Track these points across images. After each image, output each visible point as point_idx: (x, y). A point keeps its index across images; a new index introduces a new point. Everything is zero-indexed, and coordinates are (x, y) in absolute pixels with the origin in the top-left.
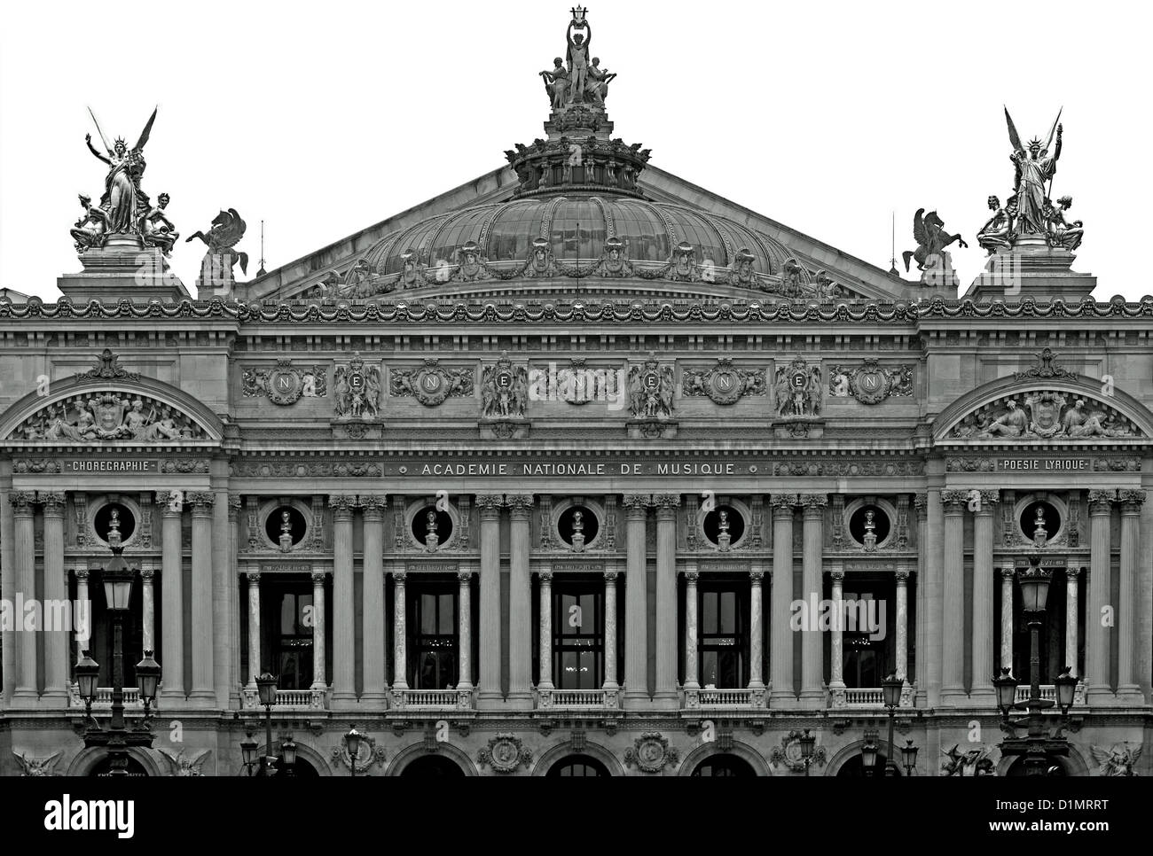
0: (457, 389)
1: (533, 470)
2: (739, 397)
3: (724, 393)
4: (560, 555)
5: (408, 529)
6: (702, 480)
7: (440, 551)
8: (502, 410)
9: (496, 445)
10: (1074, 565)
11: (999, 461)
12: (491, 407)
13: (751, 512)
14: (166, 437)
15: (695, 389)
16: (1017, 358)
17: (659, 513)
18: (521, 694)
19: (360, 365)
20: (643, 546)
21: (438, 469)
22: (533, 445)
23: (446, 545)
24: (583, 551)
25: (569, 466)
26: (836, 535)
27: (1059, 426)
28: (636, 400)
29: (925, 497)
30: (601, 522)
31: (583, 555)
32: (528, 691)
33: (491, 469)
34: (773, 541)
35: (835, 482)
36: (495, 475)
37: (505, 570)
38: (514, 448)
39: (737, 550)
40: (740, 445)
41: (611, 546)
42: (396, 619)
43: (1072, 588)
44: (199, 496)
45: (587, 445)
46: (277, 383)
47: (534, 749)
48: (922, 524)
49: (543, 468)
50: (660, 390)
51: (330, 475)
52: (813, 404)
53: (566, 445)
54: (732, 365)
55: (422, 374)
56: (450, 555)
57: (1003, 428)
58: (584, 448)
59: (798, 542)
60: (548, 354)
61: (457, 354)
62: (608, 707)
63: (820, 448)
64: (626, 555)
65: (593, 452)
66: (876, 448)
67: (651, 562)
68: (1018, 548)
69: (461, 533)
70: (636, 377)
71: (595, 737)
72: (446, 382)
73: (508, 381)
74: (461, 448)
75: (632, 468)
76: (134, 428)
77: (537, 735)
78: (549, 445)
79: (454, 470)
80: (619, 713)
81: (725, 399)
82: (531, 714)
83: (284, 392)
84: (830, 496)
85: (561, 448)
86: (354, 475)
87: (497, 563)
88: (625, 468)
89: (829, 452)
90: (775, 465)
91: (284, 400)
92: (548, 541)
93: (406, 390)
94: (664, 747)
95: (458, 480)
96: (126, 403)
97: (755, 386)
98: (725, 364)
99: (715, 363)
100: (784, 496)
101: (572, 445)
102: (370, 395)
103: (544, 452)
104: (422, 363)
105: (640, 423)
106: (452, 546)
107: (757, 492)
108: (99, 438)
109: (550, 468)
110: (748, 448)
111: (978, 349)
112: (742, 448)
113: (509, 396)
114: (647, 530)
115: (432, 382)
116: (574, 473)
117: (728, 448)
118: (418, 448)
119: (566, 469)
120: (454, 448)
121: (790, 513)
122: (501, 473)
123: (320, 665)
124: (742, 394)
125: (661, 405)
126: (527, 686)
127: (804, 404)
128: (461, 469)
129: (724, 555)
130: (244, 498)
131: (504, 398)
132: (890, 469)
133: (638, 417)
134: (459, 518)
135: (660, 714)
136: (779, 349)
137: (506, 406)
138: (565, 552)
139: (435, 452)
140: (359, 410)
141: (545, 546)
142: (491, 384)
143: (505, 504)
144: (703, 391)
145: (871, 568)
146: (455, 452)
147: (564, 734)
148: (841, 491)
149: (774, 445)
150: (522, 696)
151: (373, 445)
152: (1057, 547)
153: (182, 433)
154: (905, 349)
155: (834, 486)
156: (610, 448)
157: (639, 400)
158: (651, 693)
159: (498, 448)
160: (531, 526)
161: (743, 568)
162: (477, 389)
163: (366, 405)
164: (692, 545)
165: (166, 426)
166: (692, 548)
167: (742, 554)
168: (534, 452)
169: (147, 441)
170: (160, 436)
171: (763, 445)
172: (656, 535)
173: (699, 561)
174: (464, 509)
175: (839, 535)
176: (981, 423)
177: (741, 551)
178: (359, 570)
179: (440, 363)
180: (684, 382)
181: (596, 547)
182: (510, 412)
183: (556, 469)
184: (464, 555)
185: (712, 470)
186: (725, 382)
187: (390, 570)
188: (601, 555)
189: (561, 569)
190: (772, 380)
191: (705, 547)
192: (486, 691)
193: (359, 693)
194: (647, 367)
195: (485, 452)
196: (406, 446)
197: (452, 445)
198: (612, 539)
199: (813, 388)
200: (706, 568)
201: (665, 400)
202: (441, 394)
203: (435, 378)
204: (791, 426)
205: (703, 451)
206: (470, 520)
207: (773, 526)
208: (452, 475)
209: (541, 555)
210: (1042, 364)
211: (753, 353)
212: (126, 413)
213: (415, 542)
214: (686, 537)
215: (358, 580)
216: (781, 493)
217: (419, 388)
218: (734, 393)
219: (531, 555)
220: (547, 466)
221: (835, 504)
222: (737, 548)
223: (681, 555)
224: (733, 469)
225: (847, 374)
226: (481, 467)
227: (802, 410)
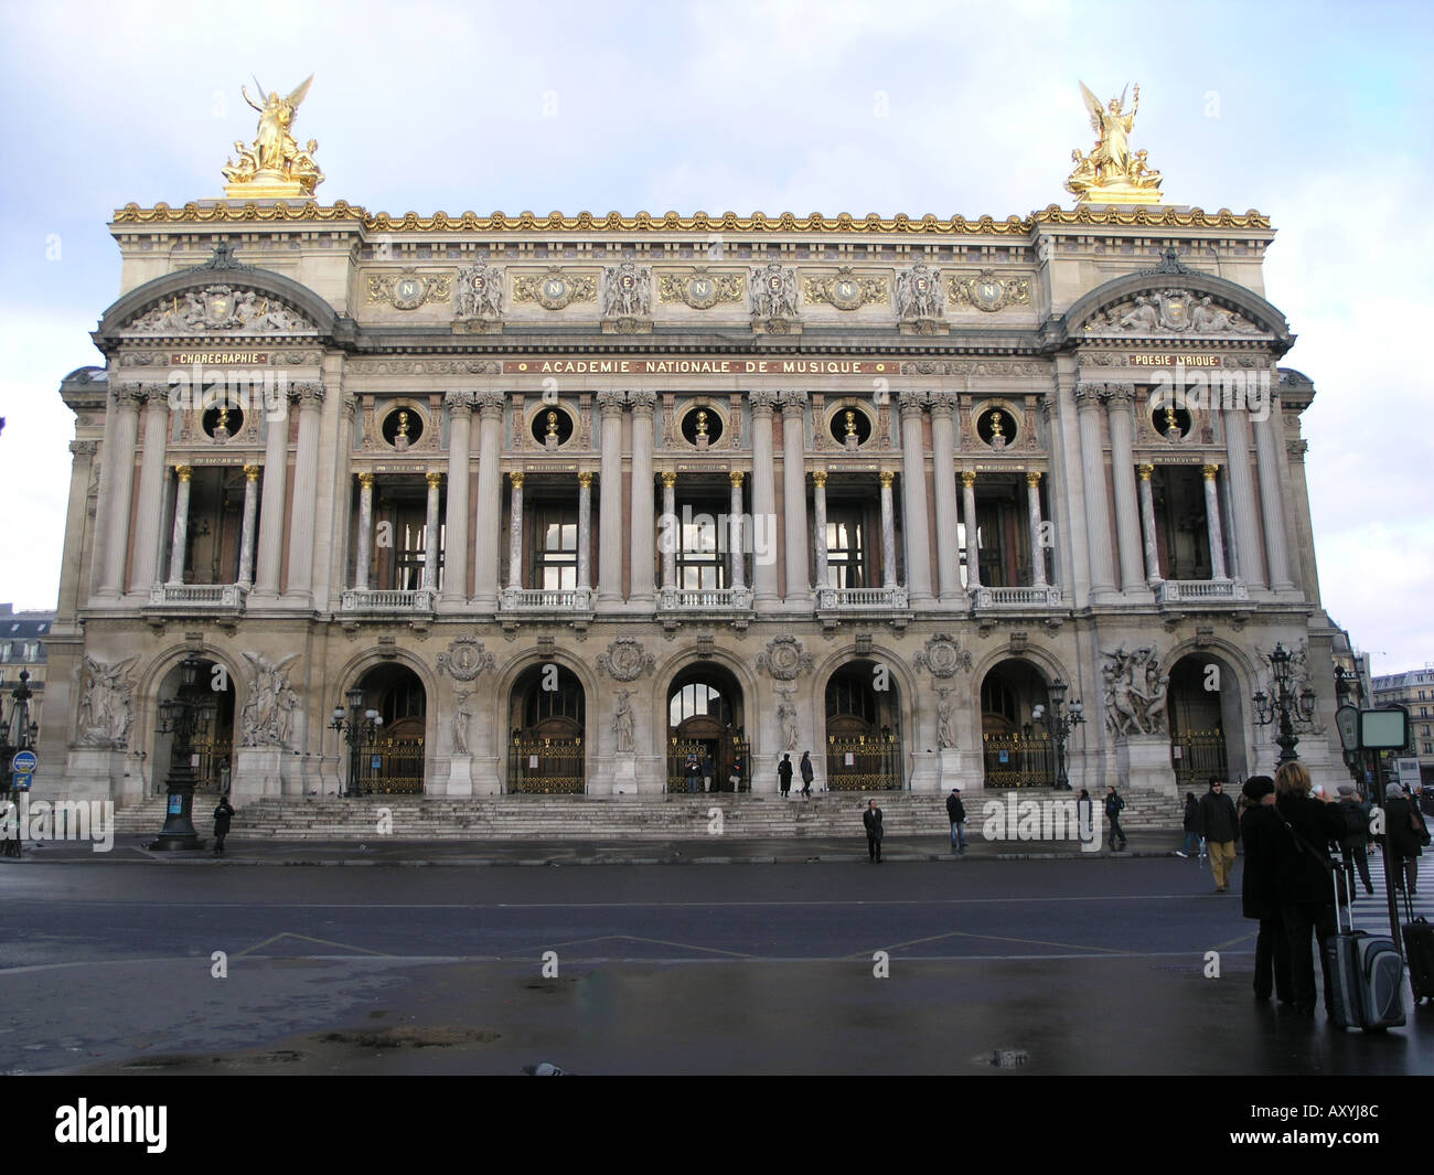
0: (580, 295)
1: (656, 367)
2: (861, 303)
3: (845, 298)
4: (684, 454)
5: (527, 427)
6: (828, 378)
7: (560, 451)
8: (625, 310)
9: (618, 341)
10: (1213, 462)
11: (1131, 357)
12: (613, 307)
13: (877, 413)
14: (277, 327)
15: (818, 296)
16: (1133, 265)
17: (785, 410)
18: (643, 595)
19: (483, 267)
20: (770, 444)
21: (559, 367)
22: (656, 340)
23: (566, 444)
24: (707, 450)
25: (693, 365)
26: (965, 435)
27: (1189, 322)
28: (760, 302)
29: (1056, 395)
30: (725, 422)
31: (707, 454)
32: (651, 593)
33: (613, 367)
34: (902, 442)
35: (963, 381)
36: (617, 373)
37: (626, 469)
38: (636, 344)
39: (865, 450)
40: (867, 341)
41: (736, 445)
42: (512, 519)
43: (1211, 486)
44: (308, 387)
45: (711, 340)
46: (401, 290)
47: (657, 654)
48: (1054, 422)
49: (667, 366)
50: (784, 293)
51: (448, 372)
52: (937, 307)
53: (691, 340)
54: (852, 275)
55: (546, 280)
56: (569, 454)
57: (1135, 322)
58: (708, 343)
59: (930, 442)
60: (672, 261)
61: (580, 261)
62: (738, 607)
63: (947, 345)
64: (753, 454)
65: (718, 348)
66: (1003, 346)
67: (779, 460)
68: (1155, 444)
69: (581, 433)
70: (760, 281)
71: (723, 640)
72: (569, 289)
73: (631, 282)
74: (583, 344)
75: (757, 366)
76: (244, 318)
77: (660, 640)
78: (673, 340)
79: (575, 368)
80: (750, 614)
81: (848, 305)
82: (654, 616)
83: (408, 297)
84: (959, 394)
85: (685, 343)
86: (472, 372)
87: (618, 461)
88: (751, 367)
89: (957, 349)
90: (902, 364)
91: (406, 305)
92: (671, 440)
93: (529, 295)
94: (799, 651)
95: (580, 378)
96: (238, 294)
97: (876, 294)
98: (846, 272)
99: (837, 272)
100: (913, 393)
101: (696, 340)
102: (492, 297)
103: (667, 349)
104: (546, 270)
105: (763, 322)
106: (571, 446)
108: (207, 328)
109: (674, 366)
110: (875, 344)
111: (1095, 256)
112: (869, 344)
113: (633, 297)
114: (773, 429)
115: (555, 288)
116: (698, 370)
117: (855, 344)
118: (538, 342)
119: (690, 367)
120: (574, 343)
121: (919, 410)
122: (623, 371)
123: (429, 571)
124: (864, 301)
125: (785, 306)
126: (651, 588)
127: (928, 306)
128: (582, 367)
129: (853, 454)
130: (360, 396)
131: (627, 297)
132: (1017, 369)
133: (763, 317)
134: (580, 418)
135: (794, 615)
136: (899, 259)
137: (629, 305)
138: (690, 451)
139: (556, 348)
140: (480, 309)
141: (668, 445)
142: (614, 286)
143: (627, 400)
144: (827, 299)
145: (1001, 468)
146: (576, 348)
147: (689, 637)
148: (968, 390)
149: (901, 342)
150: (644, 598)
151: (491, 340)
152: (1192, 444)
153: (294, 324)
154: (1020, 260)
155: (963, 385)
156: (735, 344)
157: (763, 302)
158: (783, 595)
159: (620, 343)
160: (653, 425)
161: (872, 467)
162: (600, 293)
163: (487, 306)
164: (819, 445)
165: (279, 318)
166: (819, 447)
167: (871, 454)
168: (657, 348)
169: (256, 330)
170: (271, 326)
171: (890, 342)
172: (783, 433)
173: (829, 460)
174: (584, 408)
175: (968, 435)
176: (1110, 319)
177: (869, 451)
178: (474, 470)
179: (564, 270)
180: (806, 289)
181: (721, 447)
182: (633, 312)
183: (679, 367)
184: (583, 454)
185: (839, 368)
186: (846, 289)
187: (507, 469)
188: (727, 454)
189: (685, 468)
190: (892, 288)
191: (833, 447)
192: (606, 593)
193: (470, 594)
194: (770, 271)
195: (607, 348)
196: (527, 341)
197: (572, 340)
198: (738, 438)
199: (936, 292)
200: (834, 468)
201: (789, 301)
202: (564, 299)
203: (558, 284)
204: (917, 326)
205: (830, 347)
206: (591, 419)
207: (901, 426)
208: (573, 373)
209: (664, 454)
210: (1166, 261)
211: (874, 263)
212: (237, 304)
213: (534, 441)
214: (812, 437)
215: (473, 480)
216: (910, 391)
217: (543, 293)
218: (856, 299)
219: (653, 454)
220: (670, 363)
221: (963, 403)
222: (867, 448)
223: (809, 454)
224: (860, 367)
225: (965, 283)
226: (603, 365)
227: (926, 311)
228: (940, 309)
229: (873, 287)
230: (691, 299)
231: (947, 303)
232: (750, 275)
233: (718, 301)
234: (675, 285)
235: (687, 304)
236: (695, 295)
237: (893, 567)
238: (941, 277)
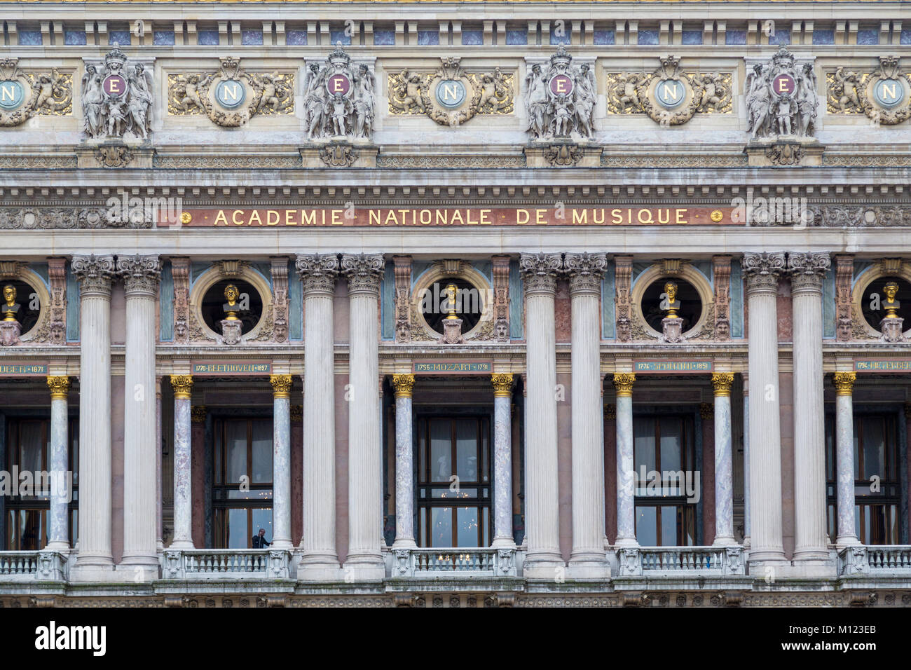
0: (269, 104)
1: (384, 217)
2: (693, 115)
4: (426, 348)
5: (194, 310)
6: (637, 232)
7: (244, 344)
8: (336, 129)
9: (326, 178)
12: (319, 125)
13: (712, 284)
15: (627, 103)
17: (575, 282)
18: (365, 555)
19: (119, 61)
20: (551, 332)
21: (239, 217)
22: (383, 178)
23: (252, 334)
24: (459, 342)
25: (438, 213)
26: (842, 317)
28: (539, 115)
31: (460, 348)
32: (378, 552)
33: (319, 218)
34: (747, 328)
35: (841, 236)
36: (325, 226)
37: (341, 370)
38: (353, 183)
39: (691, 340)
40: (697, 177)
41: (502, 334)
42: (176, 445)
45: (465, 178)
49: (398, 215)
50: (574, 101)
51: (74, 227)
52: (806, 119)
53: (434, 178)
54: (680, 68)
55: (217, 80)
56: (257, 348)
58: (460, 183)
59: (786, 328)
60: (405, 49)
61: (268, 49)
62: (500, 572)
63: (818, 182)
64: (525, 347)
65: (474, 189)
67: (564, 357)
69: (275, 317)
70: (538, 81)
72: (252, 94)
73: (345, 85)
74: (273, 183)
75: (533, 215)
78: (407, 178)
79: (263, 218)
80: (518, 582)
81: (672, 117)
82: (382, 585)
84: (835, 258)
85: (425, 183)
86: (111, 226)
87: (329, 359)
88: (523, 216)
89: (833, 188)
91: (6, 119)
92: (408, 327)
93: (192, 104)
95: (270, 234)
97: (716, 99)
98: (671, 64)
99: (657, 64)
100: (764, 255)
101: (442, 178)
102: (136, 107)
103: (399, 189)
104: (216, 65)
105: (543, 147)
106: (261, 335)
107: (723, 250)
109: (409, 216)
110: (709, 182)
112: (700, 182)
113: (347, 108)
114: (556, 312)
116: (445, 222)
117: (679, 182)
118: (207, 183)
119: (434, 218)
120: (261, 183)
121: (773, 281)
122: (334, 223)
123: (59, 515)
124: (697, 111)
125: (575, 122)
126: (376, 544)
127: (792, 119)
128: (273, 218)
129: (674, 347)
131: (339, 109)
133: (541, 140)
134: (273, 294)
135: (581, 584)
136: (752, 42)
137: (341, 121)
138: (434, 343)
139: (234, 190)
140: (118, 128)
141: (403, 335)
142: (320, 91)
143: (340, 269)
144: (638, 107)
145: (895, 368)
146: (264, 190)
148: (848, 250)
149: (750, 177)
150: (368, 559)
151: (137, 178)
155: (840, 242)
156: (499, 183)
157: (543, 115)
158: (566, 554)
159: (330, 183)
160: (380, 305)
161: (702, 367)
162: (299, 101)
163: (128, 122)
164: (624, 333)
166: (624, 337)
167: (701, 346)
168: (384, 189)
171: (733, 177)
172: (570, 316)
173: (636, 356)
174: (279, 278)
175: (846, 317)
177: (698, 341)
178: (118, 372)
179: (244, 64)
180: (609, 92)
181: (480, 337)
182: (348, 132)
183: (418, 217)
184: (279, 349)
185: (655, 217)
186: (670, 93)
187: (167, 371)
188: (487, 348)
189: (427, 369)
190: (741, 90)
191: (644, 335)
192: (313, 552)
193: (116, 556)
194: (553, 65)
195: (309, 190)
196: (190, 178)
197: (258, 178)
198: (504, 323)
199: (806, 95)
200: (645, 367)
201: (582, 113)
202: (245, 110)
203: (235, 86)
204: (773, 151)
205: (641, 187)
206: (288, 296)
207: (746, 304)
208: (261, 227)
209: (396, 348)
211: (712, 49)
213: (206, 330)
214: (614, 321)
215: (117, 385)
216: (760, 250)
217: (212, 101)
218: (686, 109)
219: (381, 348)
220: (404, 212)
221: (841, 268)
222: (693, 338)
223: (608, 347)
224: (686, 216)
225: (854, 80)
226: (304, 213)
227: (789, 127)
228: (811, 124)
229: (711, 89)
230: (436, 108)
231: (823, 110)
232: (524, 71)
233: (477, 111)
234: (412, 89)
235: (429, 116)
236: (442, 103)
237: (729, 515)
238: (817, 71)
